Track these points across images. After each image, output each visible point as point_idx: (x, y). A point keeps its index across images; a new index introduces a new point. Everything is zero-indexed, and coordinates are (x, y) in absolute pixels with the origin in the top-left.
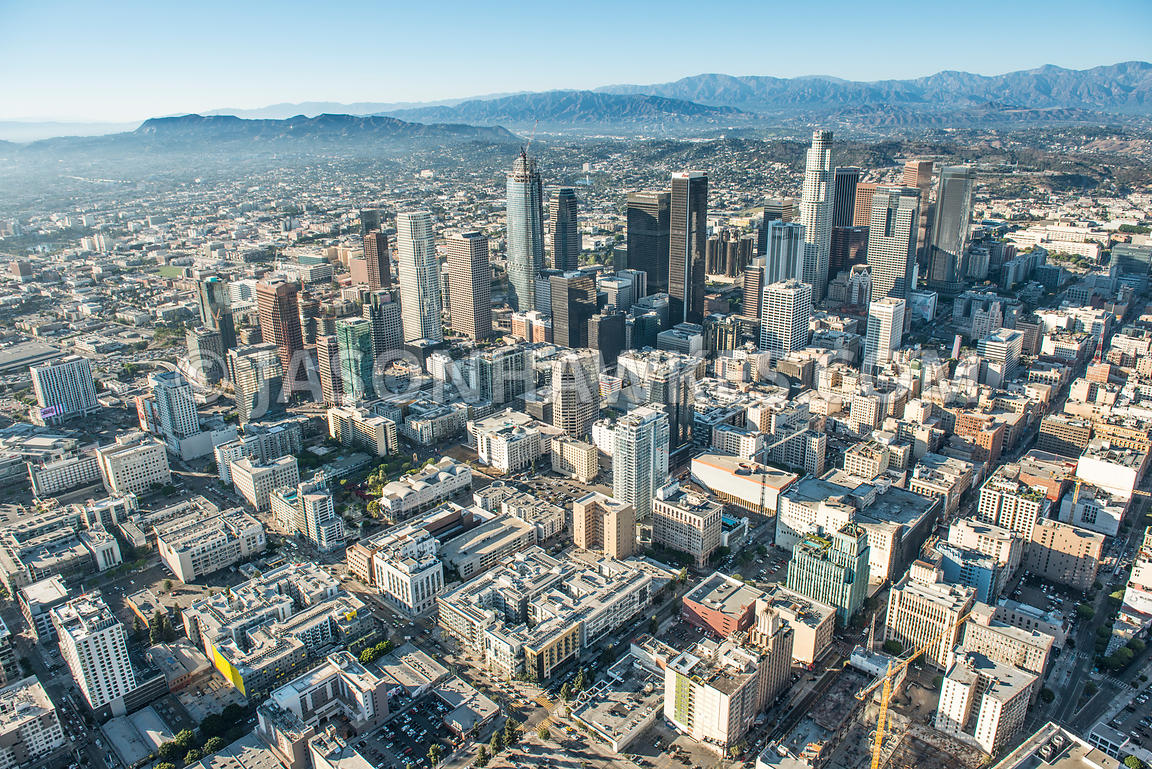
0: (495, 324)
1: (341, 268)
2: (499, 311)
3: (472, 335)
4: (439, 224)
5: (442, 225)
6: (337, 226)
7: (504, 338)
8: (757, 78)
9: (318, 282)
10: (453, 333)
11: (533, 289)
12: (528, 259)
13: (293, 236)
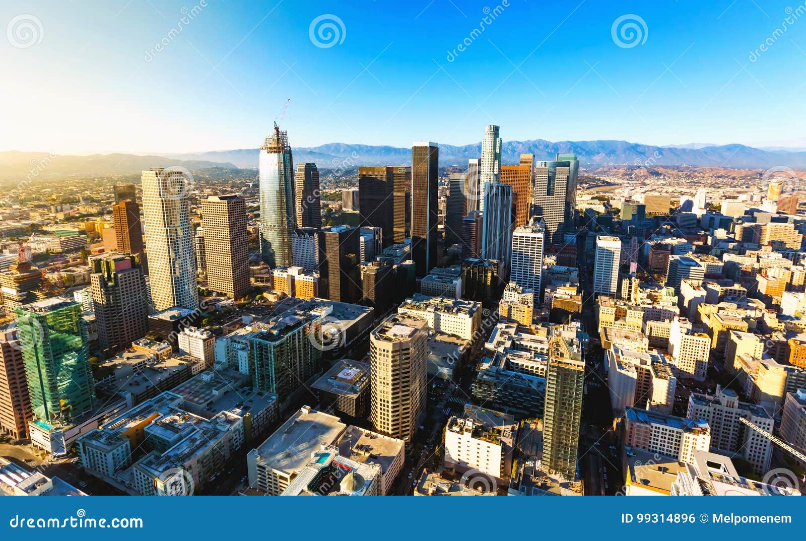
0: (252, 280)
1: (96, 238)
2: (255, 268)
3: (231, 294)
4: (192, 206)
5: (195, 206)
6: (103, 209)
7: (265, 295)
8: (358, 145)
9: (68, 251)
10: (210, 293)
11: (288, 247)
12: (282, 221)
13: (61, 216)
